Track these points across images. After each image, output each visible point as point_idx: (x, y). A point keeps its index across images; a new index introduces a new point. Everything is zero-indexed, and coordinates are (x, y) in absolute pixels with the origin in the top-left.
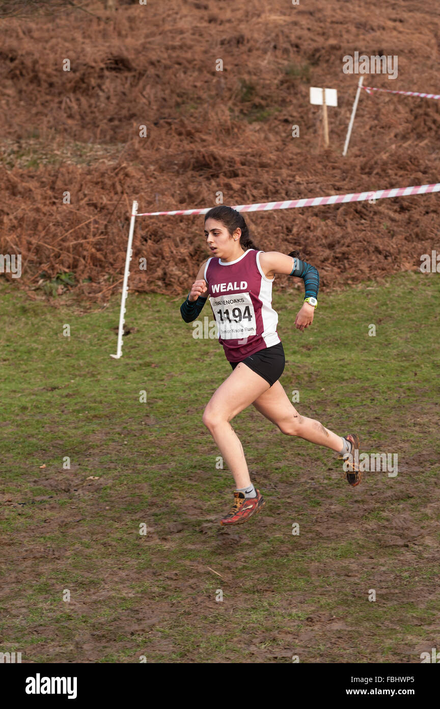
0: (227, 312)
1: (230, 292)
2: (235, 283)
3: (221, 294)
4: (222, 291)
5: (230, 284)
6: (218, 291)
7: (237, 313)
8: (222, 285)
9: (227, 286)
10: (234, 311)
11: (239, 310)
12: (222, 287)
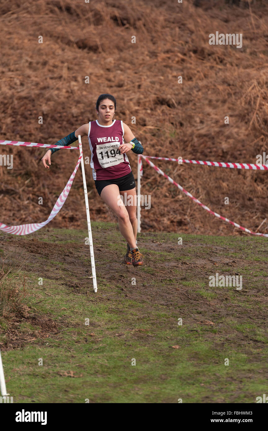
0: (107, 153)
1: (109, 142)
2: (112, 138)
3: (103, 143)
4: (104, 141)
5: (109, 138)
6: (102, 141)
7: (113, 152)
8: (104, 138)
9: (107, 139)
10: (111, 152)
11: (114, 150)
12: (104, 140)
